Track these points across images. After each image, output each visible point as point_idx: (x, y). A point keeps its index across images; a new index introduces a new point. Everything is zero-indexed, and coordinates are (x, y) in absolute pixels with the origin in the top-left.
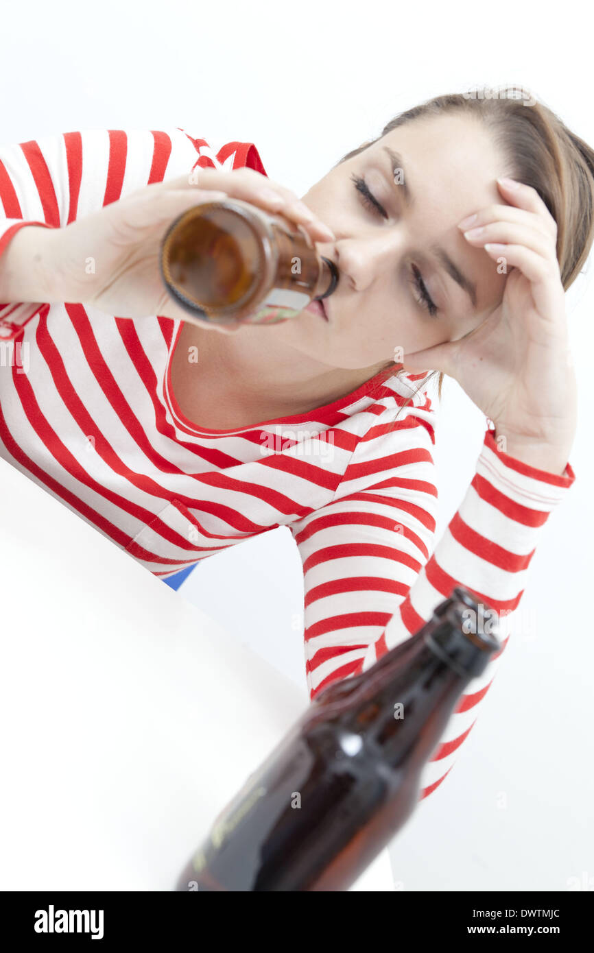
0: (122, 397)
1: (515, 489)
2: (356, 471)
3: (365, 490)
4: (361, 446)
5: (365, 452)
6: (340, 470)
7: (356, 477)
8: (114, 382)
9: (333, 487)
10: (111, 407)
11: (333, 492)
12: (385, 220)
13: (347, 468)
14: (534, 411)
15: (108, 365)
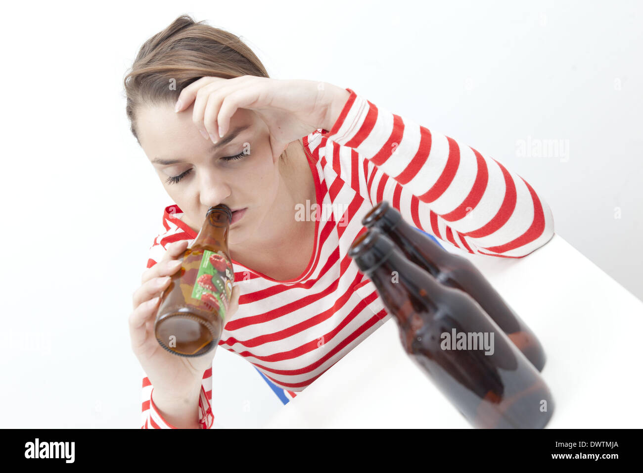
0: (289, 305)
1: (350, 131)
2: (355, 185)
3: (366, 182)
4: (343, 177)
5: (346, 175)
6: (353, 193)
7: (358, 185)
8: (279, 309)
9: (362, 199)
10: (294, 312)
11: (364, 200)
12: (193, 170)
13: (353, 189)
14: (312, 109)
15: (268, 311)
